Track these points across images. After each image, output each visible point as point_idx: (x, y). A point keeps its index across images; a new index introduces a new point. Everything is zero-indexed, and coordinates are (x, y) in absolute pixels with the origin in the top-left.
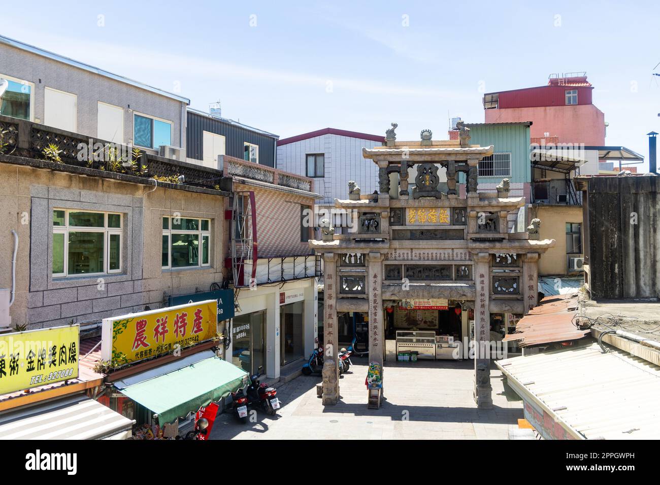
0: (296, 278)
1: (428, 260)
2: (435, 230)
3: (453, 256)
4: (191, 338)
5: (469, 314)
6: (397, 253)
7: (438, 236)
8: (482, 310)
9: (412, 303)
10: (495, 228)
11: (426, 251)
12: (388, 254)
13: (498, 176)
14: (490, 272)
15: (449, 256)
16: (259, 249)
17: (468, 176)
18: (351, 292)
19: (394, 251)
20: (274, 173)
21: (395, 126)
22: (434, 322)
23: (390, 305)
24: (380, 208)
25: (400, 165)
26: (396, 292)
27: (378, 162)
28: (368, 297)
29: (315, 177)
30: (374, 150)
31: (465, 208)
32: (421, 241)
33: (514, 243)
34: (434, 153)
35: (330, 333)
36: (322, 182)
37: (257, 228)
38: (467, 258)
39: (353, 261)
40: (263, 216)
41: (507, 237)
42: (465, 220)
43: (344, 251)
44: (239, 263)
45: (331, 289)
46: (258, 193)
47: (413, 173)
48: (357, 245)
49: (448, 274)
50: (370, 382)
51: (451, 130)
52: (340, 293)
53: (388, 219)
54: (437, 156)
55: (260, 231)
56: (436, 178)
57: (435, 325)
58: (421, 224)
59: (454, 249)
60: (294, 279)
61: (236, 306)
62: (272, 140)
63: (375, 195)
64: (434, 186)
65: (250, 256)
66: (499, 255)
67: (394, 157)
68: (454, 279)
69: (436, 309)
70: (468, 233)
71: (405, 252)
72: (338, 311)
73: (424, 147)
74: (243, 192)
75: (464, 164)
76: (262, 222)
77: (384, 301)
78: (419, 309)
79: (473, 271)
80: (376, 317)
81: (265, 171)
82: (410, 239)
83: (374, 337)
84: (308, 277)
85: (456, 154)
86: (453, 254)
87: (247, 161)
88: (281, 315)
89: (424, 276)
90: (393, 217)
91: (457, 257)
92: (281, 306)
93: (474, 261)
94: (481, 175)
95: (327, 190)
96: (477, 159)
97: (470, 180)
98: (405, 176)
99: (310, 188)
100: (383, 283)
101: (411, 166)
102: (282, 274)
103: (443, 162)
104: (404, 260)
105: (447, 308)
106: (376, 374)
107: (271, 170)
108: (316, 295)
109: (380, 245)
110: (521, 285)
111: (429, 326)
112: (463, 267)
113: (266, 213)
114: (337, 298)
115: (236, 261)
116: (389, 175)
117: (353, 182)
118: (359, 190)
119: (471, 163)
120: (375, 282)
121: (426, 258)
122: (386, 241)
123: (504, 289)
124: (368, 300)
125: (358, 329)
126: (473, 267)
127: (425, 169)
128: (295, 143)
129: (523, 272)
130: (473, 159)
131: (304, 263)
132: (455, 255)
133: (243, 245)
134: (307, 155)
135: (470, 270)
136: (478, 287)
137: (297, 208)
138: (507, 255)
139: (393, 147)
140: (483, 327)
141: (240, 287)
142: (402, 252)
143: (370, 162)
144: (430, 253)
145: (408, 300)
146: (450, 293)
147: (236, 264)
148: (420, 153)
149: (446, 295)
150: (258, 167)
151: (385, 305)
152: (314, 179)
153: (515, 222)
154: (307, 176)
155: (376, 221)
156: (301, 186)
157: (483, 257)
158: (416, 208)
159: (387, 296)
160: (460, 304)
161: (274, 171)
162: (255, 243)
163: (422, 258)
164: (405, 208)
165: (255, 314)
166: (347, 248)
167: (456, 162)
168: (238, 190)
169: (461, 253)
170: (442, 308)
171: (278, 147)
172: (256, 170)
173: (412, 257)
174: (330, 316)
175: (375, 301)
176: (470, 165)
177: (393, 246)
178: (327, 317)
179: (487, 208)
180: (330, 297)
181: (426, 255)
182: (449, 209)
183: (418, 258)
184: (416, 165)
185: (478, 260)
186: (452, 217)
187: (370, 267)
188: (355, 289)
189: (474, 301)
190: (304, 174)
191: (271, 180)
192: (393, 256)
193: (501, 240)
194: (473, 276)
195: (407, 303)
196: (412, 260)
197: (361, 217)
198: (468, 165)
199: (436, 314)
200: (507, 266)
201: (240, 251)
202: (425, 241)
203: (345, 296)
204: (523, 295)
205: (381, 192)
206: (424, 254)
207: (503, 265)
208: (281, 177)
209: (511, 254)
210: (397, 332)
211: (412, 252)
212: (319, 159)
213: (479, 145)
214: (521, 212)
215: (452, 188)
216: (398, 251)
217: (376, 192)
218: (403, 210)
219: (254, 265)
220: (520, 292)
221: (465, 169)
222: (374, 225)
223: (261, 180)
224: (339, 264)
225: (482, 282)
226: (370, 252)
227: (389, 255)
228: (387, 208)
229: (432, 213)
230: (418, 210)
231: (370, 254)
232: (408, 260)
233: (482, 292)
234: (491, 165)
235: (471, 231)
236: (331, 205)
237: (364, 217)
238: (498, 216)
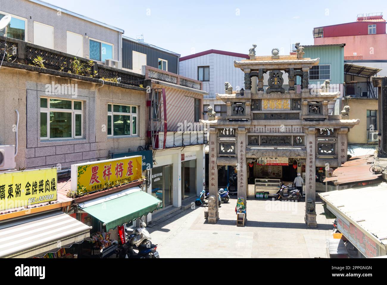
0: (191, 145)
1: (276, 132)
2: (281, 113)
3: (292, 130)
4: (126, 179)
5: (302, 169)
6: (256, 128)
7: (283, 117)
8: (311, 164)
9: (266, 161)
10: (320, 112)
11: (275, 127)
12: (250, 128)
13: (322, 80)
14: (316, 140)
15: (289, 130)
16: (168, 125)
17: (302, 78)
18: (226, 153)
19: (254, 127)
20: (177, 78)
21: (255, 46)
22: (280, 173)
23: (251, 161)
24: (245, 99)
25: (258, 72)
26: (255, 153)
27: (244, 70)
28: (237, 156)
29: (203, 81)
30: (241, 62)
31: (300, 99)
32: (271, 120)
33: (332, 121)
34: (280, 63)
35: (213, 179)
36: (208, 84)
37: (167, 112)
38: (301, 131)
39: (228, 134)
40: (171, 105)
41: (328, 118)
42: (300, 107)
43: (222, 127)
44: (155, 134)
45: (214, 151)
46: (167, 90)
47: (267, 76)
48: (230, 123)
49: (288, 141)
50: (238, 210)
51: (292, 52)
52: (219, 153)
53: (250, 106)
54: (282, 65)
55: (169, 114)
56: (281, 80)
57: (280, 176)
58: (271, 109)
59: (293, 126)
60: (190, 145)
61: (154, 161)
62: (176, 57)
63: (242, 91)
64: (280, 85)
65: (162, 130)
66: (322, 130)
67: (254, 66)
68: (292, 145)
69: (281, 165)
70: (302, 115)
71: (261, 127)
72: (218, 165)
73: (274, 60)
74: (158, 89)
75: (300, 71)
76: (170, 109)
77: (247, 159)
78: (270, 165)
79: (305, 139)
80: (242, 169)
81: (172, 76)
82: (265, 119)
83: (241, 181)
84: (199, 144)
85: (295, 64)
86: (292, 129)
87: (161, 70)
88: (182, 168)
89: (273, 142)
90: (253, 105)
91: (295, 130)
92: (182, 163)
93: (306, 133)
94: (311, 79)
95: (211, 89)
96: (309, 67)
97: (303, 80)
98: (261, 79)
99: (200, 88)
100: (247, 147)
101: (265, 72)
102: (183, 142)
103: (286, 69)
104: (260, 132)
105: (288, 164)
106: (242, 205)
107: (175, 76)
108: (204, 155)
109: (245, 123)
110: (336, 149)
111: (276, 176)
112: (299, 137)
113: (172, 103)
114: (217, 157)
115: (153, 133)
116: (251, 78)
117: (228, 82)
118: (231, 88)
119: (304, 69)
120: (242, 146)
121: (275, 131)
122: (248, 120)
123: (325, 151)
124: (237, 158)
125: (230, 178)
126: (305, 137)
127: (274, 74)
128: (190, 59)
129: (337, 140)
130: (306, 67)
131: (196, 135)
132: (293, 130)
133: (158, 123)
134: (199, 67)
135: (303, 139)
136: (308, 150)
137: (192, 100)
138: (328, 130)
139: (253, 60)
140: (311, 175)
141: (156, 149)
142: (259, 127)
143: (239, 70)
144: (277, 128)
145: (263, 159)
146: (290, 154)
147: (154, 134)
148: (271, 63)
149: (287, 155)
150: (167, 73)
151: (248, 161)
152: (203, 82)
153: (333, 109)
154: (198, 80)
155: (242, 108)
156: (194, 86)
157: (312, 131)
158: (268, 100)
159: (249, 156)
160: (296, 161)
161: (177, 76)
162: (165, 122)
163: (272, 132)
164: (261, 99)
165: (166, 167)
166: (224, 125)
167: (295, 69)
168: (155, 88)
169: (297, 128)
170: (285, 164)
171: (180, 62)
172: (166, 76)
173: (265, 130)
174: (213, 168)
175: (242, 159)
176: (304, 71)
177: (253, 124)
178: (211, 168)
179: (315, 99)
180: (213, 156)
181: (274, 129)
182: (290, 100)
183: (269, 131)
184: (268, 72)
185: (308, 132)
186: (291, 105)
187: (238, 137)
188: (228, 151)
189: (305, 159)
190: (196, 79)
191: (176, 82)
192: (253, 130)
193: (324, 120)
194: (305, 143)
195: (262, 161)
196: (265, 132)
197: (233, 105)
198: (303, 71)
199: (281, 169)
200: (327, 136)
201: (156, 126)
202: (274, 121)
203: (222, 155)
204: (337, 155)
205: (245, 89)
206: (273, 128)
207: (325, 136)
208: (182, 80)
209: (330, 129)
210: (255, 179)
211: (265, 128)
212: (206, 70)
213: (310, 58)
214: (337, 103)
215: (292, 86)
216: (256, 127)
217: (242, 89)
218: (260, 100)
219: (165, 135)
220: (336, 153)
221: (301, 74)
222: (241, 110)
223: (169, 82)
224: (219, 135)
225: (311, 147)
226: (239, 127)
227: (251, 130)
228: (250, 99)
229: (279, 103)
230: (270, 101)
231: (238, 129)
232: (263, 132)
233: (311, 153)
234: (317, 73)
235: (304, 114)
236: (213, 99)
237: (235, 105)
238: (322, 104)
